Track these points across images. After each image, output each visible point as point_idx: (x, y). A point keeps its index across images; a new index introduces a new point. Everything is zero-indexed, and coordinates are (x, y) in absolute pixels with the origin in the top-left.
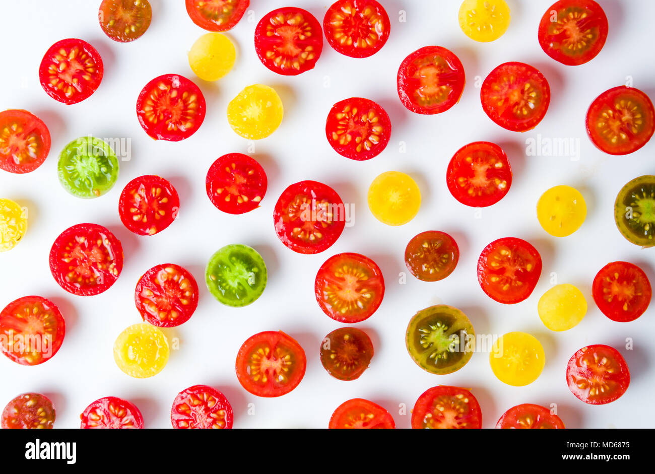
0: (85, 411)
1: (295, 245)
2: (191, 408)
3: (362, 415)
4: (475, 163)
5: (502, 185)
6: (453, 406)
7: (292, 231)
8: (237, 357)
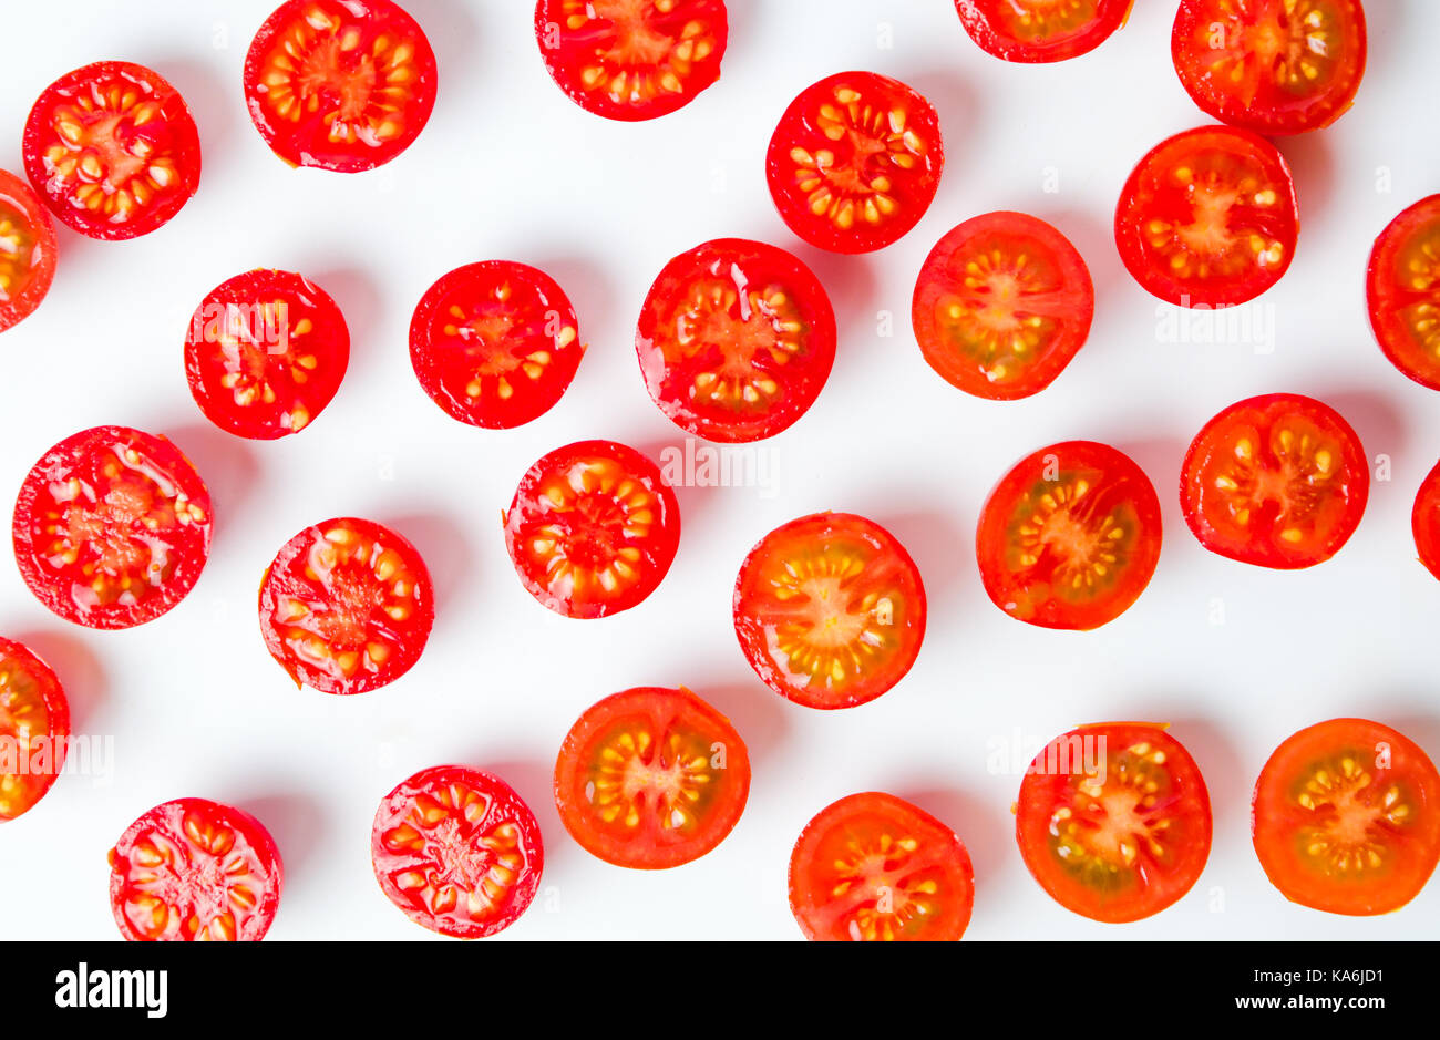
0: (123, 844)
1: (706, 421)
2: (423, 833)
3: (885, 841)
4: (1198, 184)
5: (1269, 255)
6: (1124, 777)
7: (692, 382)
8: (561, 753)
